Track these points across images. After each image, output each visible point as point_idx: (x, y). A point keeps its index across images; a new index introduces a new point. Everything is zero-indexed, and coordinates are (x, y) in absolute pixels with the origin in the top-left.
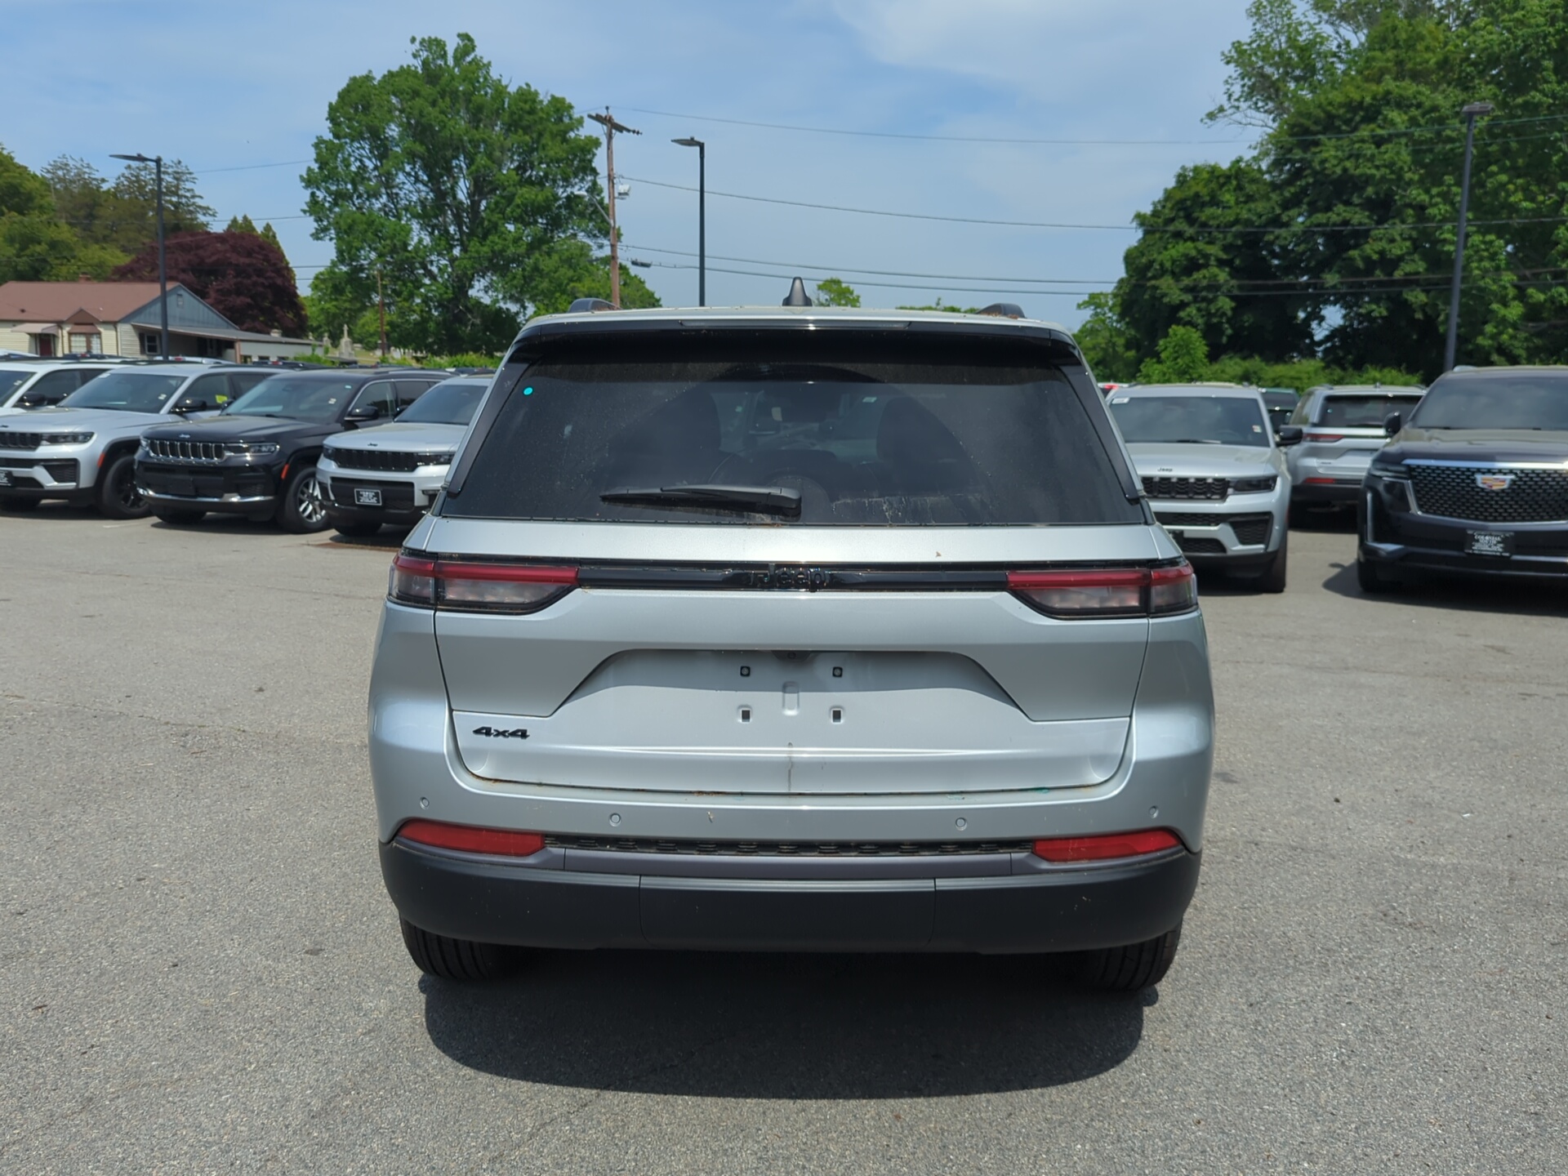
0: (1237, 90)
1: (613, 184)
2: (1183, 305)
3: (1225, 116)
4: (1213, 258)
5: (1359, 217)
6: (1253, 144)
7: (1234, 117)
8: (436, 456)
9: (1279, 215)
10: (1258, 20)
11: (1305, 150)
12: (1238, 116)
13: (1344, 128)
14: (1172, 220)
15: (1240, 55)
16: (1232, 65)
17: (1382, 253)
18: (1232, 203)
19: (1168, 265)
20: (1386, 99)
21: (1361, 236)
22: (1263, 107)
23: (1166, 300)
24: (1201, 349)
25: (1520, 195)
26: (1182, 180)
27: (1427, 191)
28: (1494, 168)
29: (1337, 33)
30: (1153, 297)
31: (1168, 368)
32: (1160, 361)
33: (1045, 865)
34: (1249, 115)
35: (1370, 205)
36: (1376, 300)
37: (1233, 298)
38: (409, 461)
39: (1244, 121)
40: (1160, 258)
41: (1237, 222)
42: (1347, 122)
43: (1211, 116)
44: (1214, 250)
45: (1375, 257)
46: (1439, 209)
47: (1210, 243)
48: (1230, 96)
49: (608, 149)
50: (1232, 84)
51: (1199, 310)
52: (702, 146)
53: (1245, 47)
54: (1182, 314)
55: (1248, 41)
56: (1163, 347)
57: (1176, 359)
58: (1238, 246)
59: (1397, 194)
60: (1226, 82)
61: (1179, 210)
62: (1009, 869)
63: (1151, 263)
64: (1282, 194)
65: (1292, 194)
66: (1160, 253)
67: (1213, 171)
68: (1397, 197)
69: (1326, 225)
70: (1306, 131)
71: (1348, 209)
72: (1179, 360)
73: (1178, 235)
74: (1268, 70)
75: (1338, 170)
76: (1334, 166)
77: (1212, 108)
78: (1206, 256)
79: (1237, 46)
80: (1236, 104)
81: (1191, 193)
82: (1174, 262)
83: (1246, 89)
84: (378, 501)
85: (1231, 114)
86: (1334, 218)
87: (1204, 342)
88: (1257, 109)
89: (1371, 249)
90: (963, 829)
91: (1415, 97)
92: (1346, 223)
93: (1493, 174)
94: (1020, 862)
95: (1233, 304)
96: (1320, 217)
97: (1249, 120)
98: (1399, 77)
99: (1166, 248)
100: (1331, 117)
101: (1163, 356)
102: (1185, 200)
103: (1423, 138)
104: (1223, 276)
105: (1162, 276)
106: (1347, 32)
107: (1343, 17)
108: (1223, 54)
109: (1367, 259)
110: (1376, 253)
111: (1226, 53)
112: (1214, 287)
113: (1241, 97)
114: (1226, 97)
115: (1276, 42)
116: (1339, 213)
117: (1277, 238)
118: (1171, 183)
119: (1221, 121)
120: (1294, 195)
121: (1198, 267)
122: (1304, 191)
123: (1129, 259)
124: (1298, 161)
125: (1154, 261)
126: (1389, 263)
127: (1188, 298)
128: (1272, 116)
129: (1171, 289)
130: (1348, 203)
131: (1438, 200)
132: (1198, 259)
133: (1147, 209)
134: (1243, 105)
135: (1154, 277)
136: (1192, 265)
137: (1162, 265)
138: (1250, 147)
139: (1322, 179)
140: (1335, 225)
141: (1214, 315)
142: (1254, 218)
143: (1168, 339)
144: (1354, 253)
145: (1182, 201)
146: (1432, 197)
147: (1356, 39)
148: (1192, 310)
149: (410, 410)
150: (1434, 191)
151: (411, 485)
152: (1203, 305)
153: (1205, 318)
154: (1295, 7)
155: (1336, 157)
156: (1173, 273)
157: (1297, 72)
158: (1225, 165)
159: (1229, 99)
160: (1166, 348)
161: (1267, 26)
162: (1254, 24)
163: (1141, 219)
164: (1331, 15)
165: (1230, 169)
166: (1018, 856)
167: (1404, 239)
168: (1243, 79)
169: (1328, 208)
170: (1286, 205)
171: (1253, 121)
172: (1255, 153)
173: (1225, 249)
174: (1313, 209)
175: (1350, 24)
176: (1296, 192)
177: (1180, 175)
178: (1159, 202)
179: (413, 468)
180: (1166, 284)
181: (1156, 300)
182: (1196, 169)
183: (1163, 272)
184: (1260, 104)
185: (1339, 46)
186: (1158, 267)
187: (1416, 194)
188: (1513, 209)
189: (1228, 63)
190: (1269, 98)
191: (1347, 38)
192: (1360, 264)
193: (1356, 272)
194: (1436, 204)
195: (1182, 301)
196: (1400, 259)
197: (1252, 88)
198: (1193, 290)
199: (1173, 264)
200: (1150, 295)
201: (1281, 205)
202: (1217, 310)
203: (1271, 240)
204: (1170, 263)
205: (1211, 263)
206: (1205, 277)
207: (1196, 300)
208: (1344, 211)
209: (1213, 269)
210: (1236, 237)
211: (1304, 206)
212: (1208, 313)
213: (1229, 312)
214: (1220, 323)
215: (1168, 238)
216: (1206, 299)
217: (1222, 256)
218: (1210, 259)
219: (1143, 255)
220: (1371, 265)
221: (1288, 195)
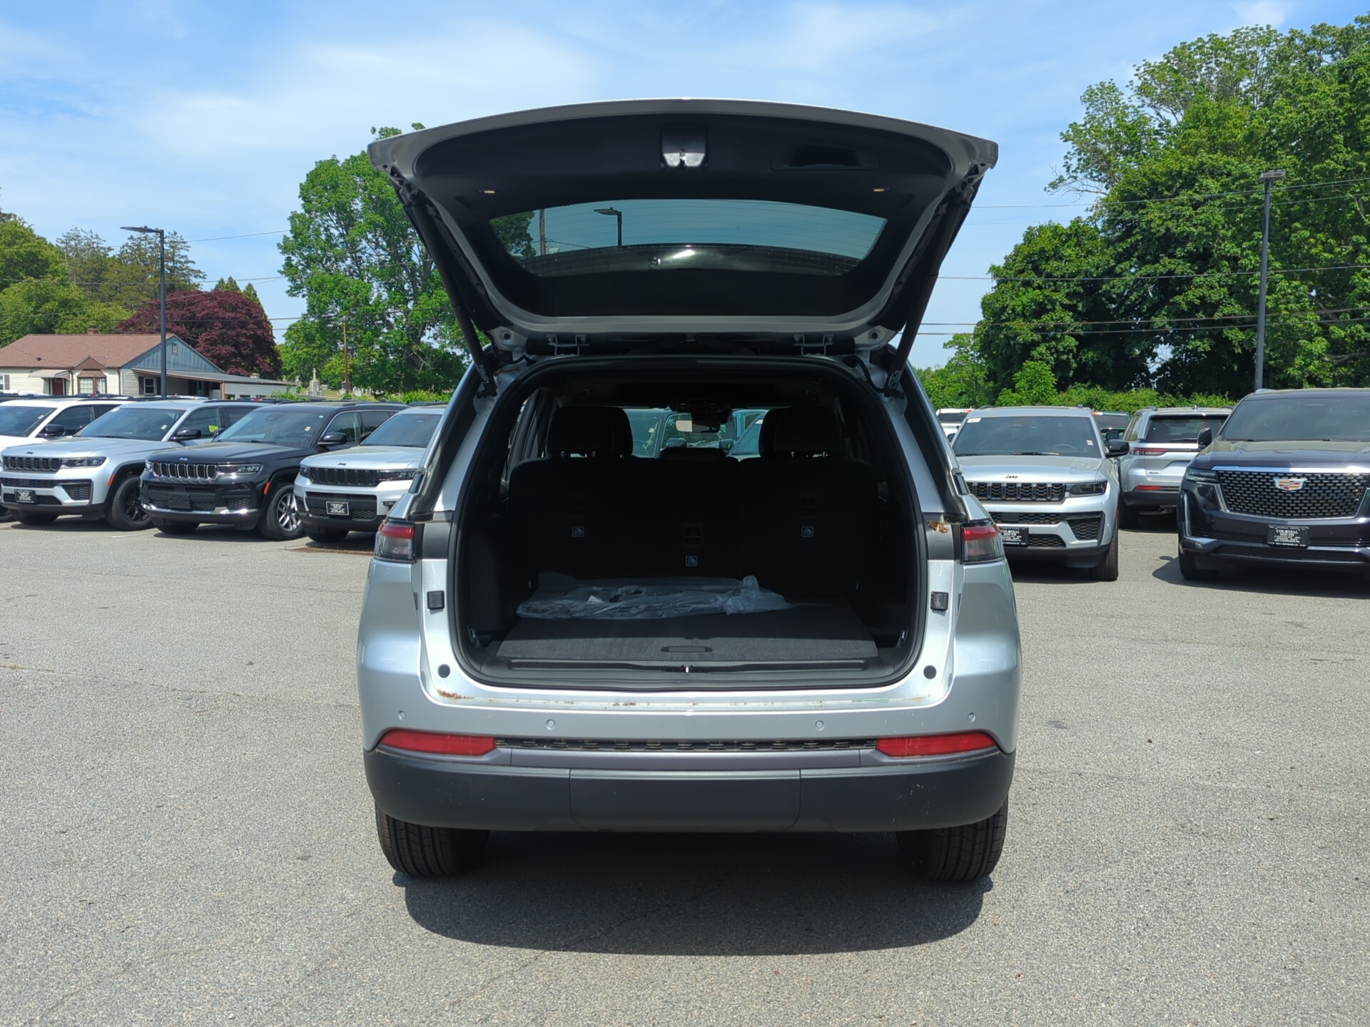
0: (1074, 163)
1: (545, 247)
2: (1034, 344)
3: (1065, 185)
4: (1058, 303)
5: (1182, 268)
6: (1090, 207)
7: (1072, 185)
8: (396, 473)
9: (1114, 267)
10: (1090, 105)
11: (1135, 211)
12: (1076, 185)
13: (1166, 193)
14: (1022, 271)
15: (1074, 134)
16: (1070, 142)
17: (1202, 298)
18: (1073, 257)
20: (1201, 168)
21: (1185, 283)
22: (1097, 177)
23: (1020, 339)
24: (1051, 379)
25: (1320, 247)
26: (1029, 236)
27: (1239, 245)
28: (1297, 225)
29: (1158, 114)
30: (1008, 337)
31: (1023, 396)
32: (1015, 390)
33: (886, 759)
34: (1085, 183)
35: (1190, 257)
36: (1201, 338)
37: (1077, 337)
38: (373, 477)
39: (1081, 189)
40: (1012, 303)
41: (1078, 273)
42: (1169, 188)
43: (1053, 185)
44: (1059, 297)
45: (1197, 302)
46: (1249, 261)
47: (1055, 291)
48: (1068, 168)
49: (541, 218)
50: (1071, 159)
51: (1048, 348)
52: (619, 214)
53: (1081, 128)
54: (1034, 353)
55: (1083, 123)
56: (1018, 379)
57: (1030, 388)
58: (1079, 293)
59: (1213, 248)
60: (1066, 157)
61: (1028, 263)
62: (858, 762)
63: (1004, 309)
64: (1115, 249)
65: (1124, 250)
66: (1012, 299)
67: (1055, 231)
68: (1214, 250)
69: (1155, 274)
70: (1134, 197)
71: (1173, 261)
72: (1032, 391)
73: (1027, 284)
74: (1101, 146)
75: (1163, 230)
76: (1158, 226)
77: (1054, 178)
78: (1053, 302)
79: (1073, 126)
80: (1074, 174)
81: (1037, 249)
82: (1024, 306)
83: (1082, 162)
84: (346, 512)
85: (1070, 183)
86: (1161, 269)
87: (1053, 375)
88: (1092, 178)
89: (1192, 295)
90: (821, 729)
91: (1225, 167)
92: (1171, 273)
93: (1296, 230)
94: (867, 756)
95: (1077, 343)
96: (1148, 269)
97: (1085, 187)
98: (1212, 150)
99: (1017, 296)
100: (1155, 184)
101: (1018, 386)
102: (1034, 254)
103: (1234, 201)
104: (1068, 317)
105: (1014, 319)
106: (1167, 114)
107: (1162, 101)
108: (1061, 134)
109: (1190, 304)
110: (1198, 298)
111: (1065, 133)
112: (1061, 328)
113: (1078, 168)
114: (1065, 169)
115: (1106, 122)
116: (1165, 264)
117: (1113, 287)
118: (1021, 241)
119: (1062, 189)
120: (1126, 250)
121: (1046, 311)
122: (1134, 247)
123: (986, 304)
124: (1127, 222)
125: (1008, 306)
126: (1209, 306)
127: (1037, 337)
128: (1105, 185)
129: (1024, 331)
130: (1172, 256)
131: (1250, 252)
132: (1046, 304)
133: (1001, 263)
134: (1080, 175)
135: (1008, 320)
136: (1040, 310)
137: (1013, 310)
138: (1087, 210)
139: (1148, 237)
140: (1161, 274)
141: (1063, 353)
142: (1093, 270)
143: (1023, 372)
144: (1178, 298)
145: (1030, 256)
146: (1243, 250)
147: (1175, 119)
148: (1042, 348)
149: (373, 436)
150: (1245, 245)
151: (374, 497)
152: (1053, 343)
153: (1054, 355)
154: (1122, 94)
155: (1160, 218)
156: (1024, 316)
157: (1125, 148)
158: (1066, 225)
159: (1068, 171)
160: (1021, 379)
161: (1098, 110)
162: (1087, 109)
163: (995, 271)
164: (1152, 100)
165: (1070, 228)
166: (865, 751)
167: (1222, 286)
168: (1079, 154)
169: (1156, 260)
170: (1120, 258)
171: (1089, 188)
172: (1091, 214)
173: (1068, 296)
174: (1142, 261)
175: (1169, 108)
176: (1127, 248)
177: (1028, 233)
178: (1011, 256)
179: (376, 484)
180: (1018, 324)
181: (1011, 339)
182: (1041, 229)
183: (1016, 316)
184: (1095, 174)
185: (1160, 126)
186: (1010, 312)
187: (1230, 248)
188: (1314, 259)
189: (1066, 141)
190: (1102, 169)
191: (1167, 118)
192: (1184, 307)
193: (1181, 314)
194: (1247, 256)
195: (1033, 340)
196: (1218, 303)
197: (1087, 162)
198: (1041, 330)
199: (1024, 309)
200: (1005, 335)
201: (1115, 259)
202: (1064, 348)
203: (1108, 288)
204: (1020, 308)
205: (1057, 308)
206: (1052, 319)
207: (1045, 339)
208: (1169, 263)
209: (1059, 312)
210: (1078, 286)
211: (1135, 259)
212: (1057, 351)
213: (1075, 350)
214: (1068, 358)
215: (1019, 287)
216: (1054, 338)
217: (1066, 302)
218: (1055, 304)
219: (998, 301)
220: (1193, 308)
221: (1120, 250)
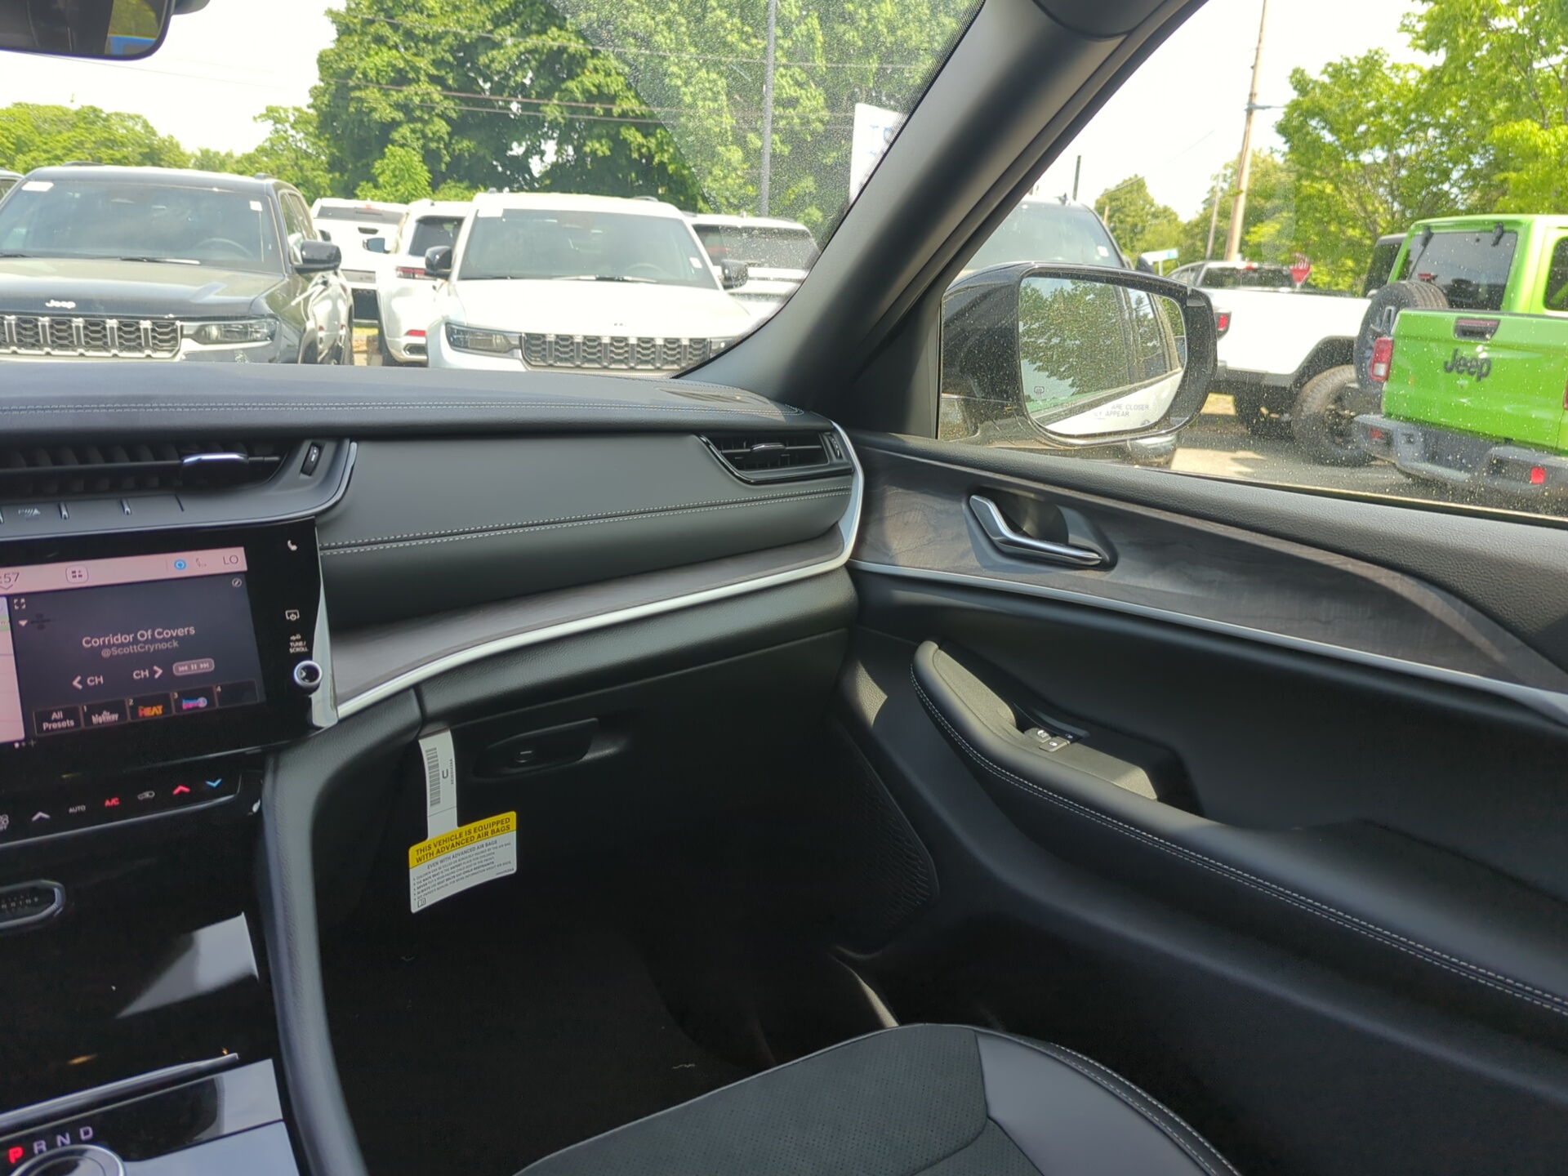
2: (394, 124)
4: (422, 72)
5: (574, 46)
14: (371, 22)
17: (599, 86)
18: (437, 11)
19: (372, 74)
21: (575, 65)
23: (376, 116)
24: (423, 175)
27: (652, 19)
30: (359, 111)
31: (388, 195)
32: (376, 186)
36: (599, 138)
37: (449, 121)
40: (362, 65)
41: (446, 34)
45: (594, 90)
46: (663, 39)
47: (418, 54)
51: (413, 131)
54: (396, 136)
56: (380, 171)
57: (396, 184)
58: (448, 62)
61: (378, 10)
63: (350, 72)
64: (491, 8)
65: (502, 10)
66: (361, 59)
69: (542, 48)
71: (563, 33)
72: (400, 187)
73: (380, 40)
78: (416, 70)
82: (378, 72)
86: (549, 43)
87: (425, 168)
89: (589, 80)
92: (562, 50)
95: (449, 129)
96: (532, 41)
101: (381, 180)
104: (436, 93)
105: (367, 87)
109: (585, 91)
110: (593, 85)
112: (428, 106)
116: (554, 38)
117: (492, 61)
121: (409, 82)
122: (514, 8)
123: (324, 63)
125: (356, 67)
126: (602, 96)
127: (399, 116)
129: (379, 104)
130: (562, 28)
132: (407, 72)
135: (358, 88)
136: (401, 79)
137: (365, 74)
140: (550, 50)
141: (432, 140)
142: (464, 32)
143: (386, 161)
144: (571, 85)
146: (657, 24)
148: (405, 130)
150: (659, 18)
152: (419, 125)
153: (421, 141)
156: (379, 85)
160: (383, 172)
163: (333, 16)
167: (619, 75)
169: (542, 31)
170: (497, 21)
173: (434, 63)
174: (525, 32)
176: (506, 8)
180: (372, 95)
181: (363, 115)
183: (367, 82)
186: (360, 76)
187: (641, 21)
188: (732, 48)
192: (579, 97)
193: (575, 103)
194: (662, 34)
195: (393, 119)
196: (617, 95)
198: (404, 107)
199: (378, 74)
200: (356, 109)
201: (491, 20)
202: (434, 134)
203: (487, 61)
204: (374, 72)
205: (422, 78)
206: (416, 94)
207: (411, 119)
208: (559, 36)
209: (425, 86)
210: (446, 51)
211: (516, 26)
212: (424, 136)
213: (446, 137)
214: (438, 148)
215: (369, 43)
216: (421, 119)
217: (433, 71)
218: (419, 73)
219: (342, 59)
220: (591, 98)
221: (497, 9)
